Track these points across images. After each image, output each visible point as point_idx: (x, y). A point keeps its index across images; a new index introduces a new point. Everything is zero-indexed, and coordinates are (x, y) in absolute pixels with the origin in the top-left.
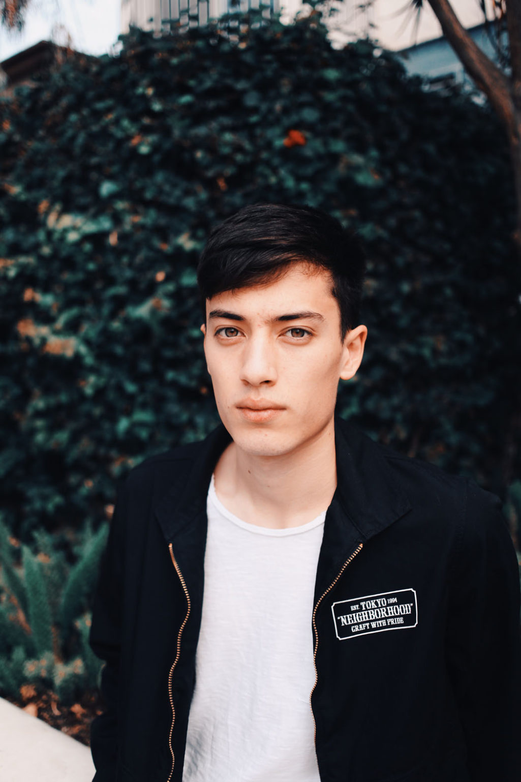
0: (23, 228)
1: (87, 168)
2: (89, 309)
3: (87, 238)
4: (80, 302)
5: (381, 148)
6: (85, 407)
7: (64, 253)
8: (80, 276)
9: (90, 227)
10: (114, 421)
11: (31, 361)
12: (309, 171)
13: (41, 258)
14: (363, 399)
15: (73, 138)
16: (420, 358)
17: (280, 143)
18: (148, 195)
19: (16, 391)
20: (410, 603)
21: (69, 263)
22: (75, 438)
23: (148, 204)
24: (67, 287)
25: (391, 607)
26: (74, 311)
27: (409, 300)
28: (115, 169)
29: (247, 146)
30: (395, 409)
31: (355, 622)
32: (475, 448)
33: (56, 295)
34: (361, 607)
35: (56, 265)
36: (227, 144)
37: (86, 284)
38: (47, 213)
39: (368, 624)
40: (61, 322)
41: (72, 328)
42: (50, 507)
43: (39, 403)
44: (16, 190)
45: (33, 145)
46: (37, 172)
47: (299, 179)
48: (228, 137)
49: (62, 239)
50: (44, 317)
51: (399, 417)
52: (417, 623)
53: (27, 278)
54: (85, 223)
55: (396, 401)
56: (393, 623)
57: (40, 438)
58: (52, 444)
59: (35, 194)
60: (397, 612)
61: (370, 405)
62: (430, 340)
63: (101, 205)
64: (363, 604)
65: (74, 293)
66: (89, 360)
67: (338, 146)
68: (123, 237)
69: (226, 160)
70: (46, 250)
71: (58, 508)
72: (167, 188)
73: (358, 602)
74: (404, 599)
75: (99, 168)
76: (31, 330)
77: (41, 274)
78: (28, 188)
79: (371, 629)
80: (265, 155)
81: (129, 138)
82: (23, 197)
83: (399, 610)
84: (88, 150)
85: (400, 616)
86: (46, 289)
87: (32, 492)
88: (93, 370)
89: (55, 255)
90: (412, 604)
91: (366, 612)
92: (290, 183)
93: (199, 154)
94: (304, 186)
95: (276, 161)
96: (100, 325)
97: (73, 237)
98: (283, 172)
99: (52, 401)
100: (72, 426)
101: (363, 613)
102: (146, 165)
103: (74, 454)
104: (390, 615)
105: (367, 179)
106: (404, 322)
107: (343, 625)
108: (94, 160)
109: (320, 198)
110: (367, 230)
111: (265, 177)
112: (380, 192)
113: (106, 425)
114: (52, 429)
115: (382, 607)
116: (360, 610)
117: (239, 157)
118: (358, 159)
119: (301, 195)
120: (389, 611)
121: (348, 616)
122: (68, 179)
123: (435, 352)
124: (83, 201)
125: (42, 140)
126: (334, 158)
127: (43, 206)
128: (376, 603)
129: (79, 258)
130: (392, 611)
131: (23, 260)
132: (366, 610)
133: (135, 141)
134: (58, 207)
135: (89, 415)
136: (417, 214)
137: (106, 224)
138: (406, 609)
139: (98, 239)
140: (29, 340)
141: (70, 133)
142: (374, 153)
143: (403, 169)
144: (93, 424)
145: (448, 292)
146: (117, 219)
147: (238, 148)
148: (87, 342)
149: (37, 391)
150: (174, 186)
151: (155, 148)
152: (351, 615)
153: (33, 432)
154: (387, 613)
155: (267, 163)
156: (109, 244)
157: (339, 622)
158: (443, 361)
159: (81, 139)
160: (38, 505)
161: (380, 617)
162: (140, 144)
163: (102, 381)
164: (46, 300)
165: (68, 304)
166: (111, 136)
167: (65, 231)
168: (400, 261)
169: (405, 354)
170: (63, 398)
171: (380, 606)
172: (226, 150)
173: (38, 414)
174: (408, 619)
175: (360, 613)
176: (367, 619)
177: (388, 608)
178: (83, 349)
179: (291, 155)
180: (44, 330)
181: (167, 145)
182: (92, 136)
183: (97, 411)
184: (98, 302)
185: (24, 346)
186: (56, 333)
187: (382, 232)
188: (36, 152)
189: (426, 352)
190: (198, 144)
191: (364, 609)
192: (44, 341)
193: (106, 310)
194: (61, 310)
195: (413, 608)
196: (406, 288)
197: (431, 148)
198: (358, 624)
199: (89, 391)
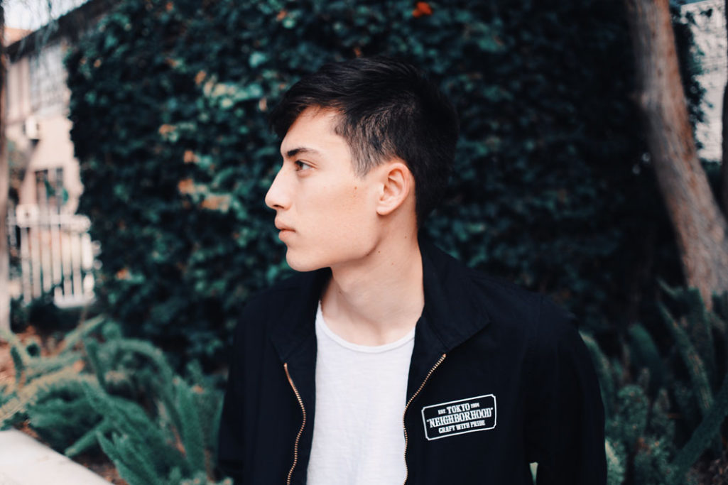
0: (184, 98)
1: (239, 42)
2: (242, 169)
3: (239, 104)
4: (233, 163)
5: (506, 18)
6: (239, 258)
7: (220, 118)
8: (234, 139)
9: (242, 95)
10: (264, 269)
11: (192, 218)
12: (436, 39)
13: (200, 124)
14: (491, 248)
15: (227, 16)
16: (545, 211)
17: (409, 14)
18: (293, 64)
19: (179, 245)
20: (490, 407)
21: (224, 128)
22: (231, 287)
23: (292, 72)
24: (223, 149)
25: (474, 411)
26: (229, 171)
27: (534, 157)
28: (264, 42)
29: (380, 17)
30: (522, 258)
31: (442, 424)
32: (600, 295)
33: (213, 157)
34: (447, 411)
35: (213, 130)
36: (362, 16)
37: (239, 147)
38: (203, 83)
39: (453, 426)
40: (217, 182)
41: (227, 186)
42: (210, 349)
43: (199, 256)
44: (178, 63)
45: (192, 23)
46: (196, 47)
47: (427, 46)
48: (363, 10)
49: (217, 106)
50: (202, 177)
51: (525, 264)
52: (495, 425)
53: (187, 142)
54: (238, 91)
55: (522, 249)
56: (475, 425)
57: (200, 286)
58: (210, 293)
59: (195, 66)
60: (479, 415)
61: (498, 253)
62: (553, 194)
63: (252, 75)
64: (449, 408)
65: (228, 155)
66: (242, 215)
67: (464, 16)
68: (271, 103)
69: (362, 30)
70: (204, 117)
71: (217, 351)
72: (310, 58)
73: (444, 407)
74: (485, 404)
75: (250, 42)
76: (190, 188)
77: (200, 138)
78: (189, 61)
79: (456, 431)
80: (396, 25)
81: (275, 13)
82: (184, 70)
83: (481, 414)
84: (240, 26)
85: (482, 419)
86: (205, 152)
87: (194, 336)
88: (246, 224)
89: (211, 122)
90: (492, 409)
91: (452, 416)
92: (419, 50)
93: (338, 27)
94: (432, 53)
95: (406, 30)
96: (251, 183)
97: (227, 103)
98: (412, 40)
99: (211, 253)
100: (229, 275)
101: (449, 416)
102: (291, 38)
103: (230, 301)
104: (473, 418)
105: (490, 44)
106: (529, 177)
107: (431, 427)
108: (246, 35)
109: (447, 63)
110: (492, 93)
111: (396, 45)
112: (504, 58)
113: (258, 274)
114: (211, 278)
115: (466, 411)
116: (447, 413)
117: (373, 28)
118: (482, 27)
119: (429, 61)
120: (472, 415)
121: (436, 419)
122: (223, 53)
123: (560, 206)
124: (235, 71)
125: (200, 18)
126: (460, 27)
127: (201, 76)
128: (461, 408)
129: (233, 123)
130: (475, 414)
131: (184, 126)
132: (452, 413)
133: (281, 17)
134: (214, 78)
135: (243, 265)
136: (540, 78)
137: (255, 91)
138: (487, 412)
139: (249, 105)
140: (188, 197)
141: (224, 11)
142: (498, 22)
143: (526, 36)
144: (246, 273)
145: (572, 149)
146: (266, 87)
147: (372, 20)
148: (241, 198)
149: (197, 244)
150: (316, 55)
151: (299, 22)
152: (438, 418)
153: (194, 281)
154: (470, 416)
155: (398, 33)
156: (259, 110)
157: (428, 424)
158: (567, 213)
159: (234, 16)
160: (199, 347)
161: (464, 420)
162: (286, 18)
163: (254, 234)
164: (205, 162)
165: (223, 165)
166: (260, 13)
167: (220, 98)
168: (524, 121)
169: (531, 208)
170: (220, 250)
171: (464, 410)
172: (361, 22)
173: (199, 265)
174: (489, 421)
175: (446, 417)
176: (453, 422)
177: (471, 412)
178: (237, 205)
179: (419, 24)
180: (202, 188)
181: (309, 19)
182: (244, 14)
183: (250, 261)
184: (250, 162)
185: (185, 204)
186: (214, 191)
187: (507, 95)
188: (195, 29)
189: (551, 205)
190: (336, 17)
191: (450, 412)
192: (202, 197)
193: (257, 169)
194: (217, 170)
195: (493, 411)
196: (530, 145)
197: (553, 17)
198: (445, 426)
199: (242, 242)
